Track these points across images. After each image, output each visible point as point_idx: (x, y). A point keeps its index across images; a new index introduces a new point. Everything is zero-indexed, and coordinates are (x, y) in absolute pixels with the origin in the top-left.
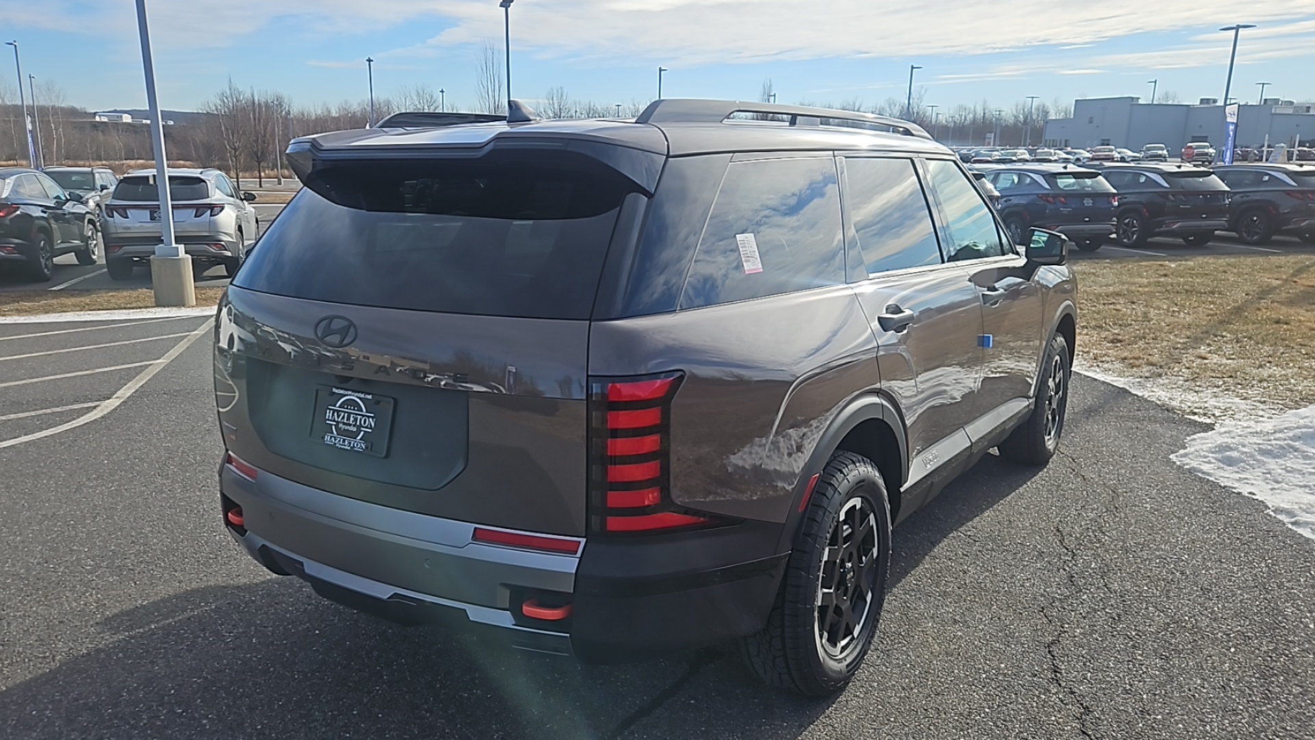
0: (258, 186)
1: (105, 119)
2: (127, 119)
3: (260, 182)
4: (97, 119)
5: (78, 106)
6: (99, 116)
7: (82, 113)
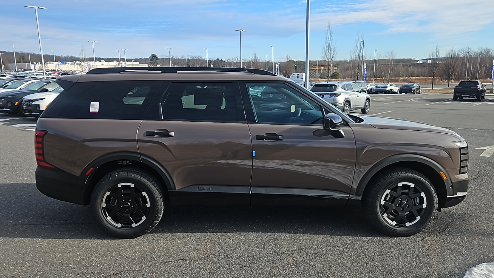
0: (448, 86)
1: (421, 62)
2: (430, 61)
3: (449, 85)
4: (419, 62)
5: (412, 58)
6: (420, 61)
7: (413, 60)
